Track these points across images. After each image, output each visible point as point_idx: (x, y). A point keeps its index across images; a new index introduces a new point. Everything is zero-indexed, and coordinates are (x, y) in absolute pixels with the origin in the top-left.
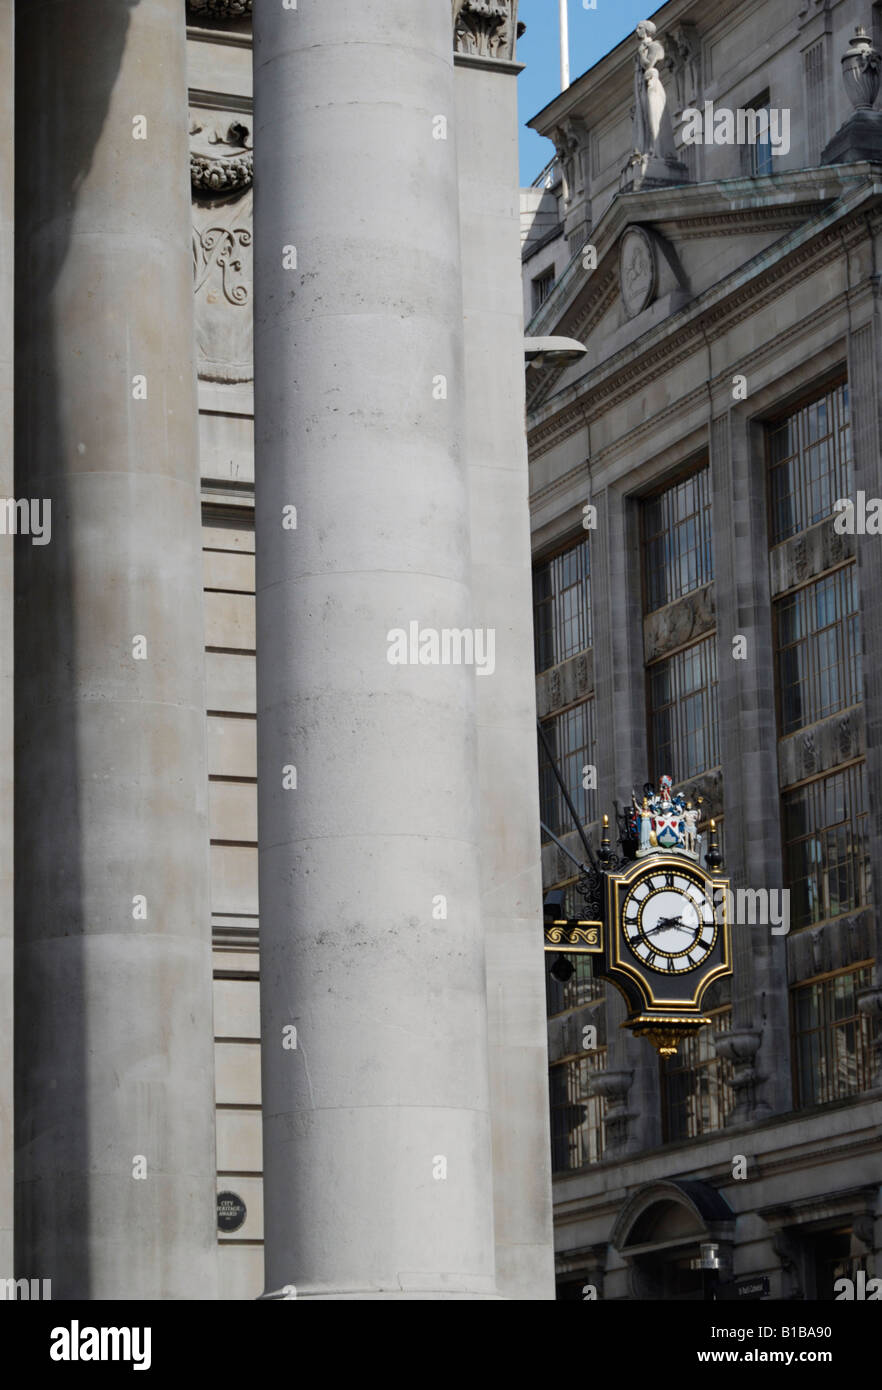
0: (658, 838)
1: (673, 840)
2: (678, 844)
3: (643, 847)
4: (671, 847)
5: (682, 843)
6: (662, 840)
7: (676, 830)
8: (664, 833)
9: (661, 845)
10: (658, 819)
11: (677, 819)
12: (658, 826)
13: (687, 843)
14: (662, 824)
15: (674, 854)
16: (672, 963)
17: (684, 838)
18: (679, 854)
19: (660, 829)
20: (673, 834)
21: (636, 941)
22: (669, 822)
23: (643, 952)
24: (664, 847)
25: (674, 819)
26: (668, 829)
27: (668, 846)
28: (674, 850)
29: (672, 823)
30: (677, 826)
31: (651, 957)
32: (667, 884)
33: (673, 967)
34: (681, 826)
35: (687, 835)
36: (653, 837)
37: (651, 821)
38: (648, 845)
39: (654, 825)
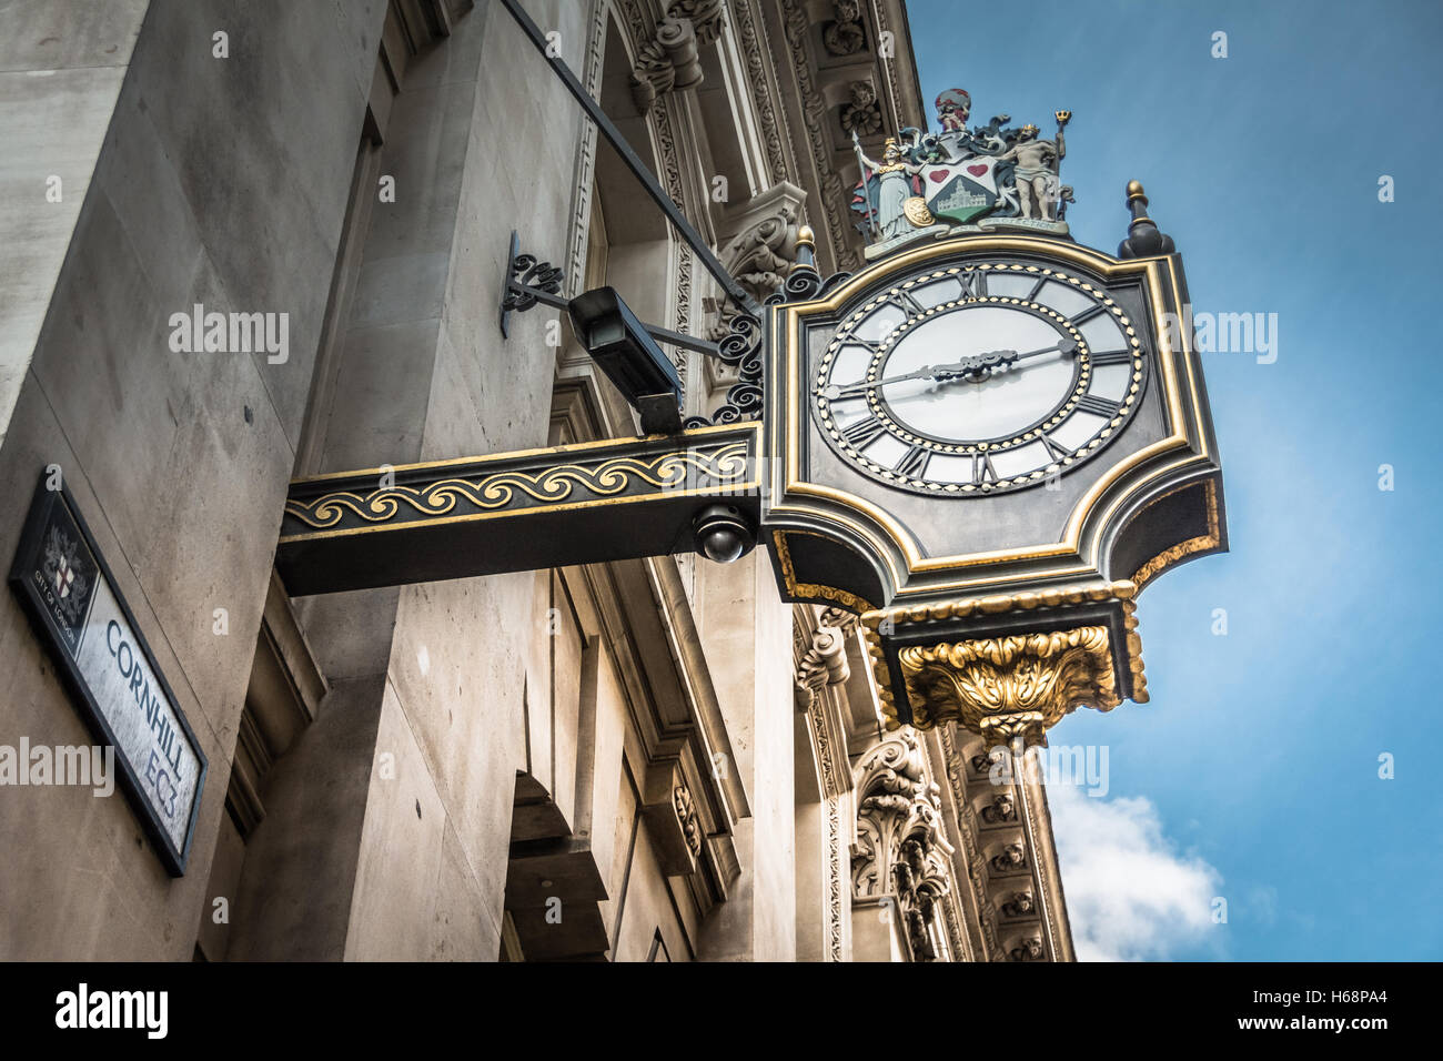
0: (930, 208)
1: (981, 202)
2: (989, 212)
3: (884, 237)
4: (973, 220)
5: (1009, 206)
6: (942, 209)
7: (987, 181)
8: (945, 194)
9: (941, 219)
10: (927, 170)
11: (990, 162)
12: (929, 183)
13: (1026, 205)
14: (936, 177)
15: (985, 233)
16: (987, 467)
17: (1015, 195)
18: (1000, 230)
19: (933, 189)
20: (976, 190)
21: (863, 436)
22: (962, 170)
23: (887, 453)
24: (954, 222)
25: (977, 162)
26: (960, 182)
27: (964, 219)
28: (983, 223)
29: (972, 169)
30: (989, 174)
31: (912, 464)
32: (965, 295)
33: (993, 474)
34: (1004, 173)
35: (1023, 188)
36: (915, 208)
37: (907, 178)
38: (902, 227)
39: (916, 186)
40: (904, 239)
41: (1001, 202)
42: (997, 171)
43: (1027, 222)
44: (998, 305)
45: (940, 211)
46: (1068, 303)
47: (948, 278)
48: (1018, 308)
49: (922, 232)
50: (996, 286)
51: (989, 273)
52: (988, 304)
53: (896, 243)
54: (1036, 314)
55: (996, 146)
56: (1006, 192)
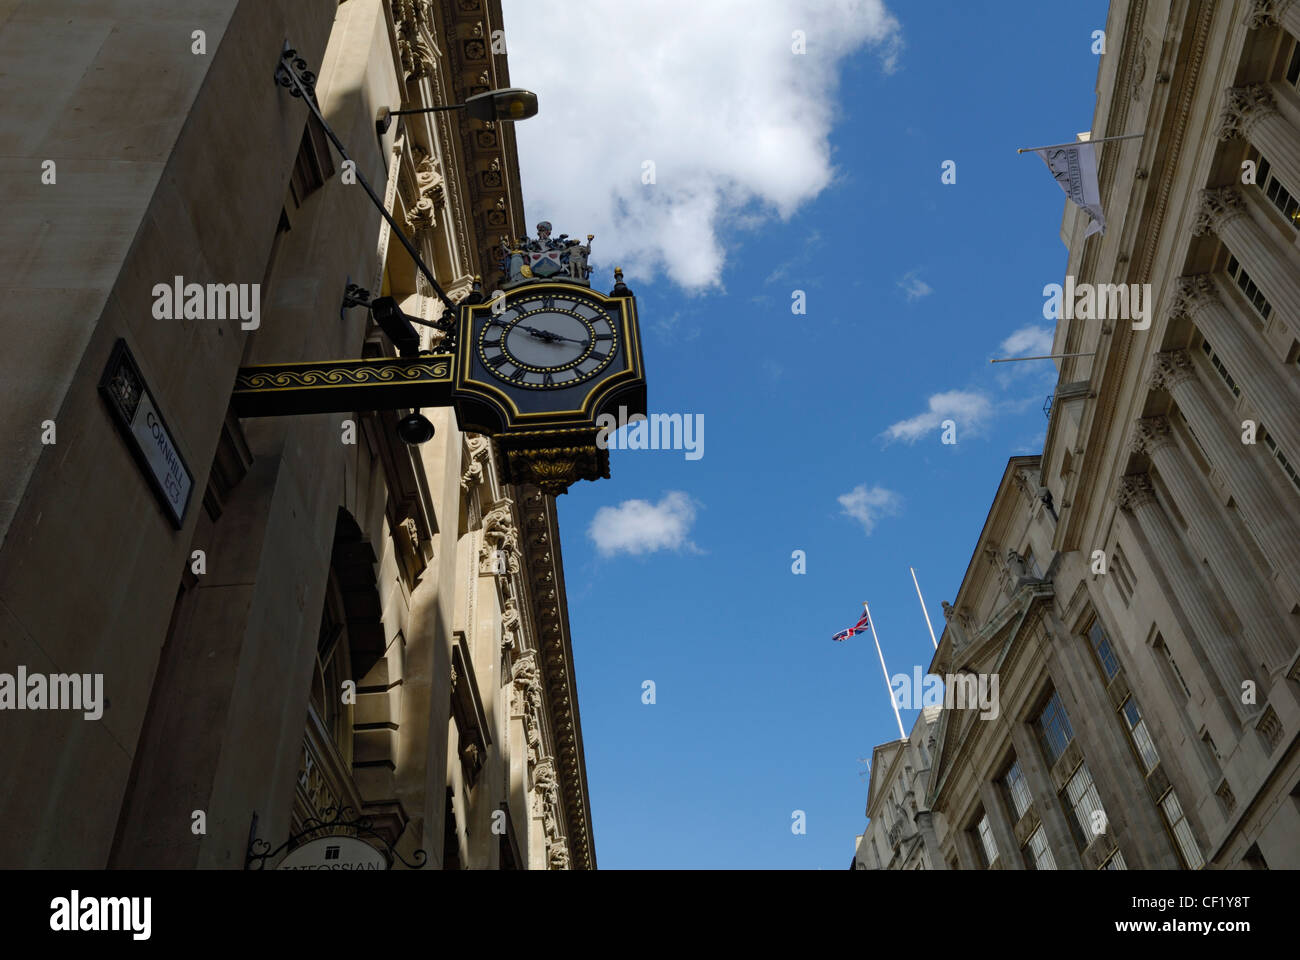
0: (532, 270)
1: (554, 269)
2: (556, 274)
3: (513, 280)
4: (550, 276)
7: (557, 261)
8: (538, 265)
9: (535, 275)
10: (531, 254)
12: (532, 259)
13: (573, 272)
14: (535, 258)
15: (554, 282)
16: (550, 378)
17: (569, 268)
18: (562, 281)
19: (534, 262)
20: (552, 264)
21: (499, 361)
22: (547, 255)
23: (507, 370)
24: (542, 277)
25: (552, 252)
26: (545, 261)
27: (546, 275)
28: (554, 278)
29: (550, 255)
30: (558, 258)
31: (518, 374)
32: (545, 307)
33: (552, 381)
34: (564, 258)
35: (572, 265)
36: (526, 270)
37: (523, 257)
38: (519, 277)
39: (527, 260)
40: (520, 282)
41: (563, 269)
42: (561, 257)
43: (573, 279)
44: (558, 312)
45: (536, 272)
46: (586, 312)
47: (538, 299)
48: (567, 314)
49: (527, 280)
50: (559, 304)
51: (555, 299)
52: (554, 312)
53: (517, 284)
54: (574, 317)
55: (562, 246)
56: (564, 267)
